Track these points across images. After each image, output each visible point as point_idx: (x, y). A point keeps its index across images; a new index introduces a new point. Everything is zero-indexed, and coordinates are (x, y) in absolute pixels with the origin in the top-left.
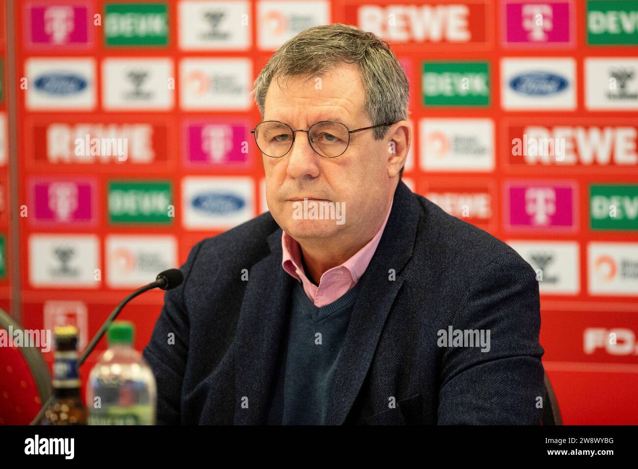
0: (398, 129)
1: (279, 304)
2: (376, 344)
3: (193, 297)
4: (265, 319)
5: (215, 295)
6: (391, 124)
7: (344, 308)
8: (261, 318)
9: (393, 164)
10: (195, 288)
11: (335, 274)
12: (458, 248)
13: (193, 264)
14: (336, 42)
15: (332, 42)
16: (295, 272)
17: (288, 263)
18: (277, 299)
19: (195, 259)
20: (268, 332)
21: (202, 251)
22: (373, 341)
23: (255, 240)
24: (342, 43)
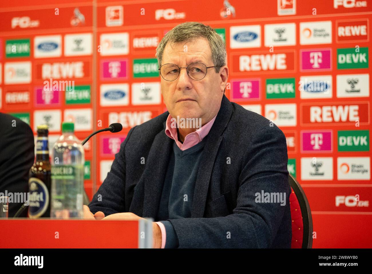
0: (224, 69)
1: (166, 151)
2: (212, 167)
3: (129, 150)
4: (160, 158)
5: (139, 149)
6: (221, 66)
7: (195, 151)
8: (157, 157)
9: (222, 85)
10: (130, 146)
11: (192, 136)
12: (248, 123)
13: (130, 136)
14: (196, 28)
15: (194, 28)
16: (171, 135)
17: (168, 131)
18: (165, 149)
19: (131, 133)
20: (161, 164)
21: (134, 130)
22: (211, 166)
23: (159, 124)
24: (199, 28)
